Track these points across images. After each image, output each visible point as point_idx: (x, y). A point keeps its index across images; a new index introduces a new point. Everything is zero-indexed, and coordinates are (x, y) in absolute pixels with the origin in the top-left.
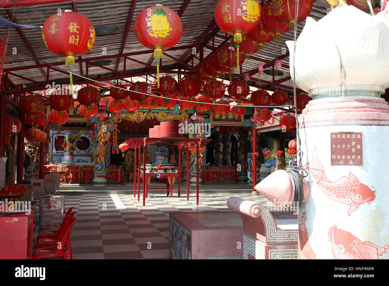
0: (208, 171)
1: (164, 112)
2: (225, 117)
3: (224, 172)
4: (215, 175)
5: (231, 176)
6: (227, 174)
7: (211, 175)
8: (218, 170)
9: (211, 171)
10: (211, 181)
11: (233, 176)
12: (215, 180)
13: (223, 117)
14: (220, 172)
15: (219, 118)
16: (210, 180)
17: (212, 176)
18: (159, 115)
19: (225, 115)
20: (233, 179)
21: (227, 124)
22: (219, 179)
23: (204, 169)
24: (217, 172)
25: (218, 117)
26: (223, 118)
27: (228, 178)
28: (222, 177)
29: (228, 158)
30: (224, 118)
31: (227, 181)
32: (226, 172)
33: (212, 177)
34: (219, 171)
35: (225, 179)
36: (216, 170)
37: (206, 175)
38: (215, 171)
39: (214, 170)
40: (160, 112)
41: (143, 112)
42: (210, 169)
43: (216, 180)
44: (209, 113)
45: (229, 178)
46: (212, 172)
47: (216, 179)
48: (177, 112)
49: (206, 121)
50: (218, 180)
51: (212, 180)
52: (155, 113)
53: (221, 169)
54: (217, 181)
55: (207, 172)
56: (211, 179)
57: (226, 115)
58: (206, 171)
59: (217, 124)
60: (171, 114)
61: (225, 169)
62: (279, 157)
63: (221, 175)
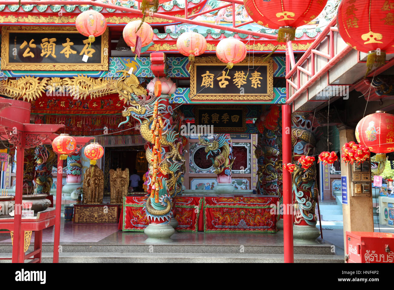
0: (212, 206)
1: (84, 76)
2: (227, 83)
3: (246, 209)
4: (227, 216)
5: (264, 219)
6: (255, 213)
7: (218, 214)
8: (234, 204)
9: (218, 206)
10: (217, 228)
11: (268, 218)
12: (227, 227)
13: (222, 84)
14: (238, 210)
15: (212, 87)
16: (216, 226)
17: (221, 218)
18: (73, 83)
19: (226, 79)
20: (268, 225)
21: (232, 100)
22: (235, 225)
23: (203, 202)
24: (231, 209)
25: (211, 85)
26: (221, 87)
27: (256, 221)
28: (242, 220)
29: (272, 179)
30: (224, 86)
31: (254, 229)
32: (253, 209)
33: (219, 220)
34: (237, 206)
35: (250, 225)
36: (230, 204)
37: (207, 216)
38: (226, 206)
39: (225, 204)
40: (77, 76)
41: (38, 78)
42: (215, 202)
43: (229, 226)
44: (190, 76)
45: (259, 222)
46: (221, 209)
47: (229, 224)
48: (115, 76)
49: (182, 94)
50: (233, 226)
51: (221, 226)
52: (66, 79)
53: (242, 202)
54: (230, 229)
55: (209, 209)
56: (218, 224)
57: (229, 78)
58: (208, 206)
59: (207, 100)
60: (101, 80)
61: (249, 203)
62: (353, 175)
63: (239, 215)
